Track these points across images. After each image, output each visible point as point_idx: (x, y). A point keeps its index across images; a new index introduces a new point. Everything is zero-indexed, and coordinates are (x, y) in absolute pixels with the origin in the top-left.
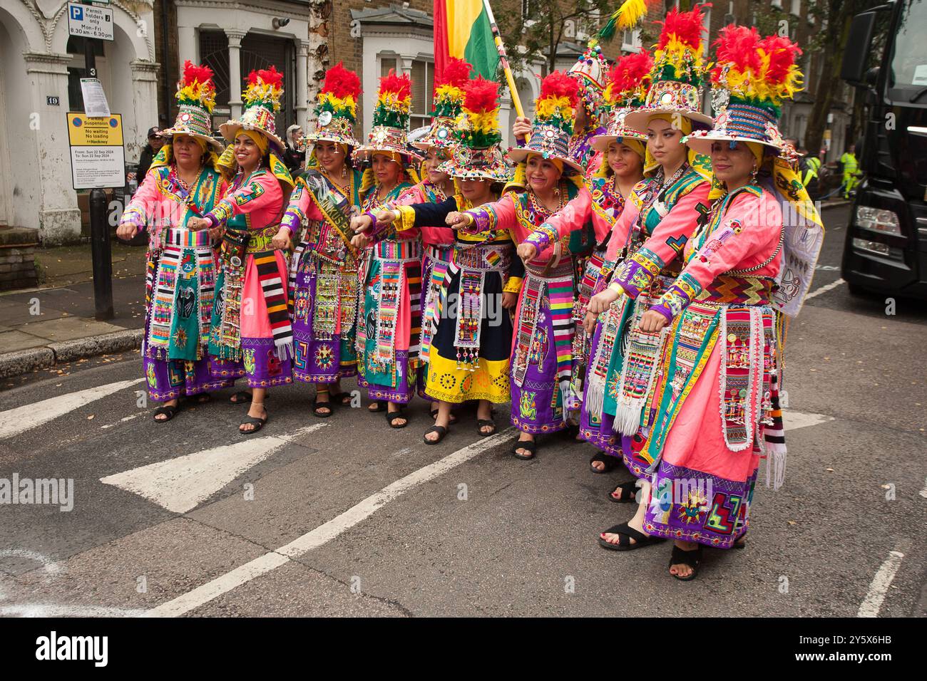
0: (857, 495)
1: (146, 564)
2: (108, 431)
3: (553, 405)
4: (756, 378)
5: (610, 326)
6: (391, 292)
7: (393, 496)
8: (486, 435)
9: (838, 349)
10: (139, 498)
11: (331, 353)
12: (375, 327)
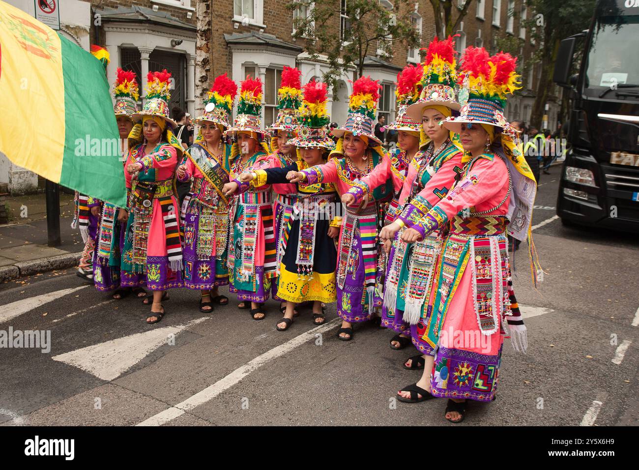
0: (570, 362)
1: (85, 417)
2: (57, 324)
3: (362, 303)
4: (497, 285)
5: (400, 249)
6: (251, 227)
7: (256, 367)
8: (319, 324)
9: (556, 263)
10: (79, 370)
11: (209, 269)
12: (241, 250)
